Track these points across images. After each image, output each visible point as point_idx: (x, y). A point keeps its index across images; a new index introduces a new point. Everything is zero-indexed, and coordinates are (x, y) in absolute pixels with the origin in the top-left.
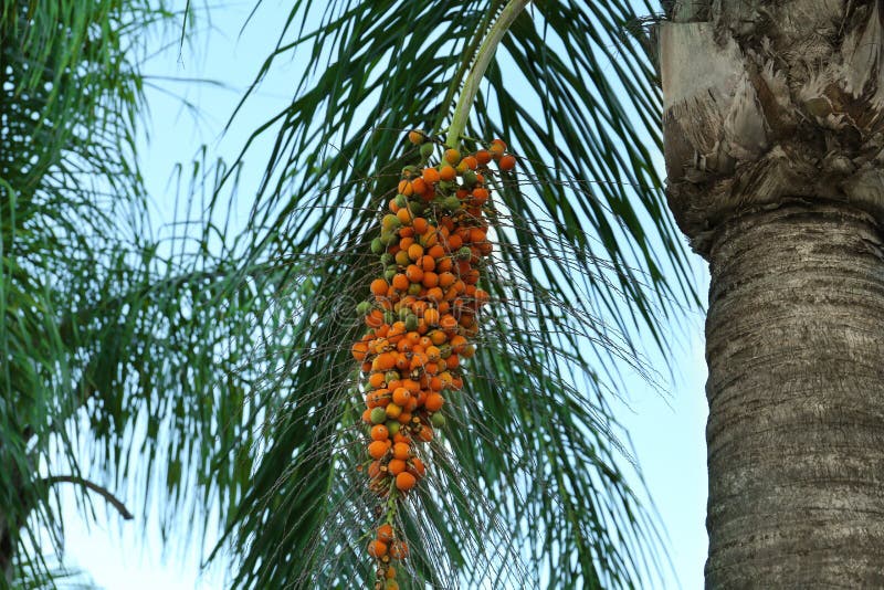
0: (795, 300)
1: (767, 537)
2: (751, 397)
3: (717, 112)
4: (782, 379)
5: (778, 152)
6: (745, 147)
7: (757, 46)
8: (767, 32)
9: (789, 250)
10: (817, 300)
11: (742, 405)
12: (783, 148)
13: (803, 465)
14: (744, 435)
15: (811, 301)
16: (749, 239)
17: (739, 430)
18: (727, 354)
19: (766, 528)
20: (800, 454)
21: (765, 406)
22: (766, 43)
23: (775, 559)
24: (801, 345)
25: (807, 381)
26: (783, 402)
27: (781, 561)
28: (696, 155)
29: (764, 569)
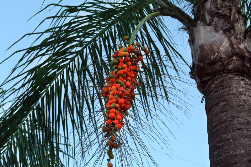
0: (241, 94)
1: (240, 151)
2: (231, 116)
3: (216, 47)
4: (240, 112)
5: (234, 58)
6: (225, 55)
7: (230, 32)
8: (232, 29)
9: (238, 82)
10: (247, 95)
11: (228, 117)
12: (236, 57)
13: (249, 134)
14: (229, 125)
15: (245, 95)
16: (225, 78)
17: (227, 124)
18: (220, 105)
19: (240, 149)
20: (248, 131)
21: (235, 118)
22: (232, 32)
23: (244, 156)
24: (245, 105)
25: (247, 113)
26: (241, 117)
27: (246, 157)
28: (210, 56)
29: (240, 159)
